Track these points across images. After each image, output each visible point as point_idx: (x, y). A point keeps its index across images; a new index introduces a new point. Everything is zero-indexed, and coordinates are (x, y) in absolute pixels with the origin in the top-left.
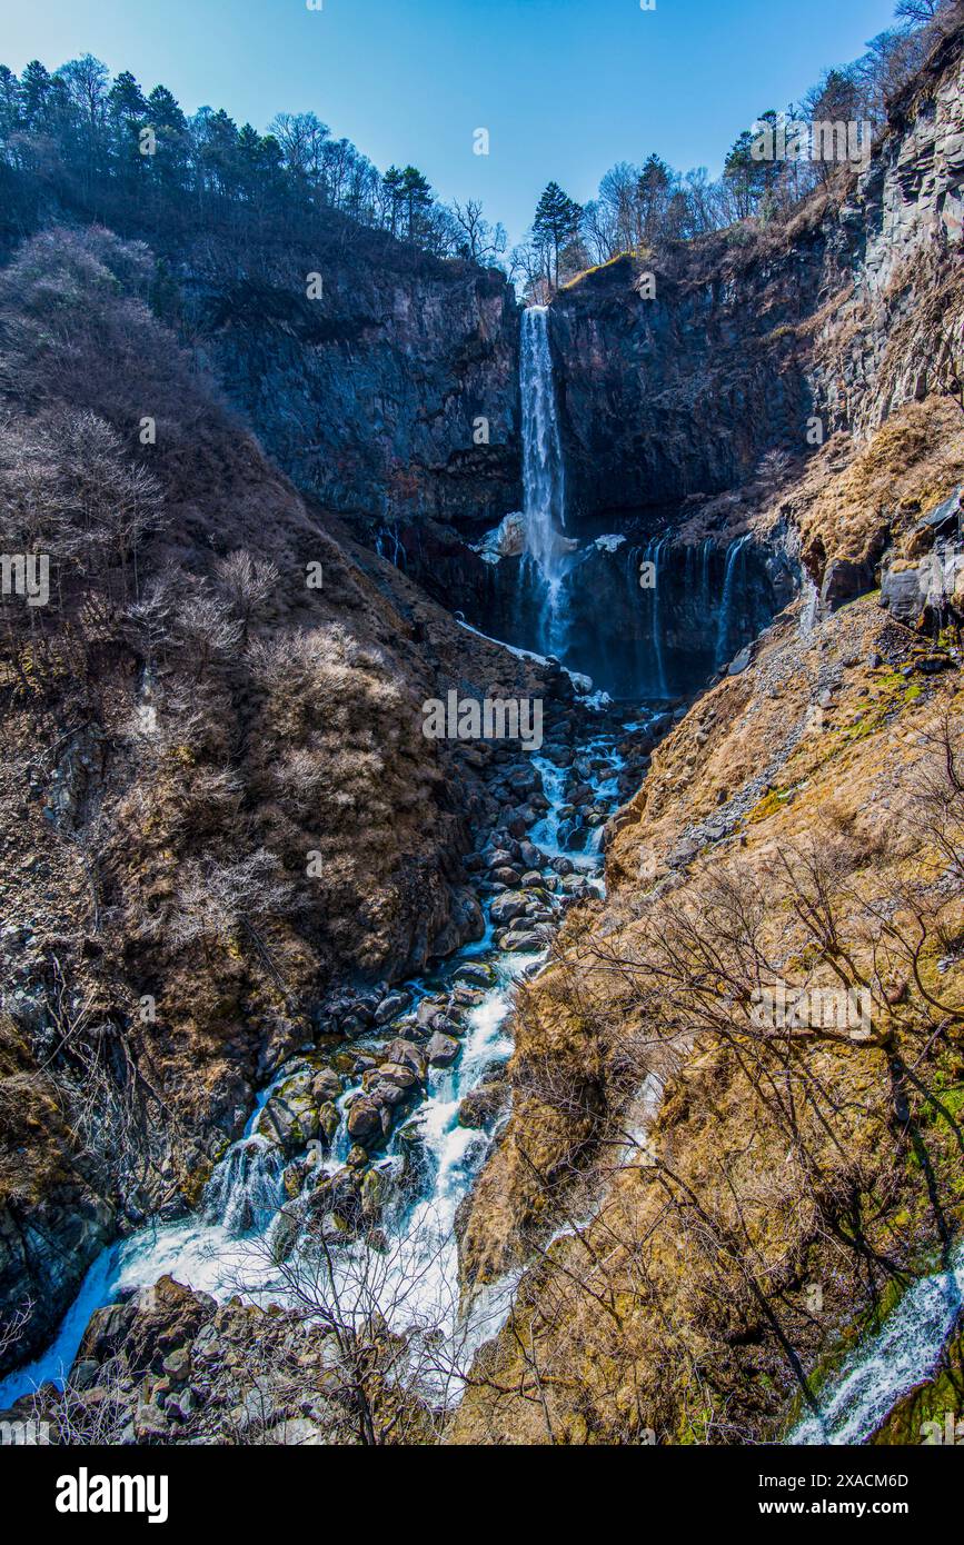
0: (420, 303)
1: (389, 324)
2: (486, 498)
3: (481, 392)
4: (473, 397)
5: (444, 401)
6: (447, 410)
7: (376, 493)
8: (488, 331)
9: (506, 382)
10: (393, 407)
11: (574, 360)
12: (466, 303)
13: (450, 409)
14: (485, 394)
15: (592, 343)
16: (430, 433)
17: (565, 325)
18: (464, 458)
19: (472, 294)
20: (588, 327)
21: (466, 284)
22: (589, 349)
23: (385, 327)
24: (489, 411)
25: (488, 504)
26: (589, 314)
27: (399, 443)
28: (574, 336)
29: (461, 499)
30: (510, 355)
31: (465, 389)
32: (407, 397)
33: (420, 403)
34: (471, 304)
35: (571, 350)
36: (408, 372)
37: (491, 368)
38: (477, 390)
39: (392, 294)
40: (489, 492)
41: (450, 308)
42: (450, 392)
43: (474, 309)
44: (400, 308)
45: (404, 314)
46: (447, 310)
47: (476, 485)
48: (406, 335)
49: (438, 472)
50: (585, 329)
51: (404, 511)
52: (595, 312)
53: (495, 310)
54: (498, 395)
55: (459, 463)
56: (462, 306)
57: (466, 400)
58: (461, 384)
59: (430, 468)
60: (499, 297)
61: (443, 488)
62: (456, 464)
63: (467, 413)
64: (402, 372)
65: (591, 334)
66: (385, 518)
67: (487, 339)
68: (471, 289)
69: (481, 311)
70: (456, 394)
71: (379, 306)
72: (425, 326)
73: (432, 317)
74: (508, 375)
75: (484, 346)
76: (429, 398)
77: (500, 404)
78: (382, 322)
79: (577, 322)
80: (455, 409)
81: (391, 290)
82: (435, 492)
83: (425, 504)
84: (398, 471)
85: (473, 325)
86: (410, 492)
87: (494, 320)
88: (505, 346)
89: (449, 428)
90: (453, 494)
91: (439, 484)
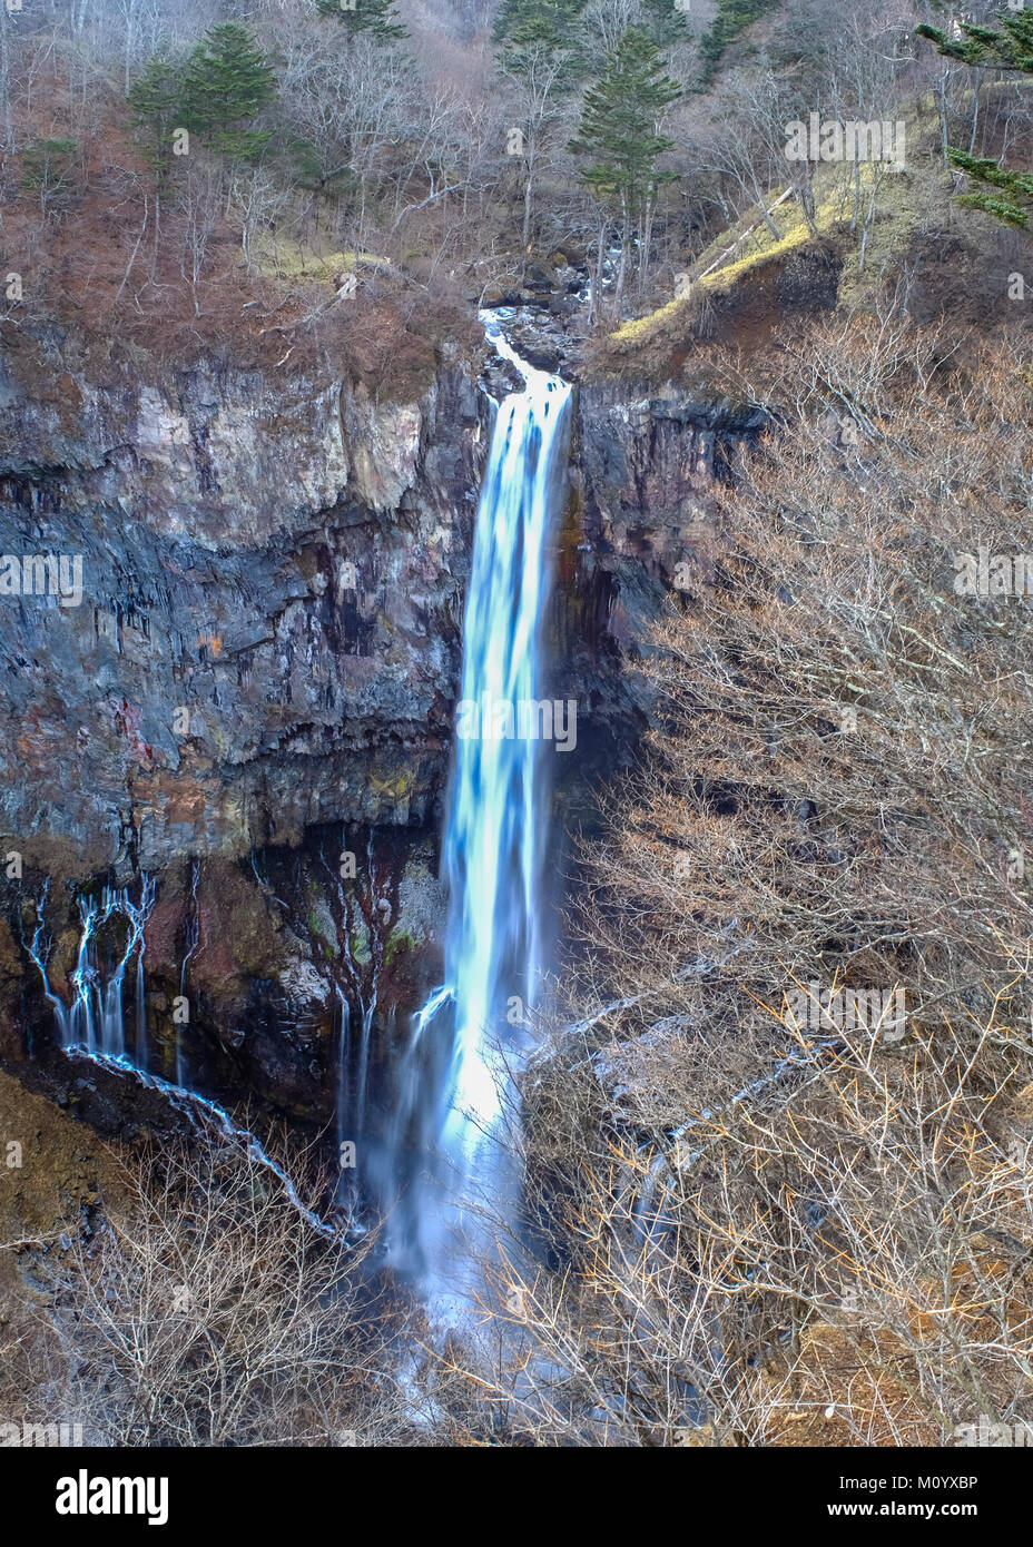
0: (202, 417)
1: (125, 464)
2: (402, 787)
3: (371, 599)
4: (350, 606)
5: (274, 618)
6: (284, 635)
7: (98, 818)
8: (380, 488)
9: (442, 574)
10: (145, 633)
11: (630, 535)
12: (313, 439)
13: (292, 632)
14: (381, 604)
15: (691, 489)
16: (240, 683)
17: (617, 441)
18: (329, 730)
19: (329, 416)
20: (683, 447)
21: (317, 390)
22: (679, 503)
23: (117, 470)
24: (387, 646)
25: (407, 799)
26: (685, 419)
27: (154, 715)
28: (640, 470)
29: (333, 789)
30: (448, 515)
31: (332, 588)
32: (176, 615)
33: (209, 629)
34: (326, 442)
35: (625, 505)
36: (176, 567)
37: (402, 544)
38: (363, 595)
39: (131, 402)
40: (409, 773)
41: (273, 444)
42: (290, 601)
43: (332, 456)
44: (154, 432)
45: (164, 447)
46: (267, 446)
47: (378, 757)
48: (167, 492)
49: (262, 756)
50: (674, 452)
51: (169, 850)
52: (704, 416)
53: (402, 437)
54: (414, 606)
55: (317, 736)
56: (303, 445)
57: (332, 616)
58: (319, 580)
59: (235, 762)
60: (414, 406)
61: (284, 775)
62: (310, 738)
63: (334, 646)
64: (162, 567)
65: (689, 466)
66: (117, 869)
67: (377, 505)
68: (328, 406)
69: (366, 436)
70: (309, 600)
71: (98, 431)
72: (216, 474)
73: (231, 454)
74: (447, 559)
75: (372, 513)
76: (233, 618)
77: (418, 629)
78: (108, 462)
79: (654, 436)
80: (304, 632)
81: (129, 390)
82: (256, 794)
83: (223, 833)
84: (151, 772)
85: (328, 495)
86: (185, 810)
87: (397, 458)
88: (440, 494)
89: (288, 673)
90: (313, 783)
91: (272, 772)
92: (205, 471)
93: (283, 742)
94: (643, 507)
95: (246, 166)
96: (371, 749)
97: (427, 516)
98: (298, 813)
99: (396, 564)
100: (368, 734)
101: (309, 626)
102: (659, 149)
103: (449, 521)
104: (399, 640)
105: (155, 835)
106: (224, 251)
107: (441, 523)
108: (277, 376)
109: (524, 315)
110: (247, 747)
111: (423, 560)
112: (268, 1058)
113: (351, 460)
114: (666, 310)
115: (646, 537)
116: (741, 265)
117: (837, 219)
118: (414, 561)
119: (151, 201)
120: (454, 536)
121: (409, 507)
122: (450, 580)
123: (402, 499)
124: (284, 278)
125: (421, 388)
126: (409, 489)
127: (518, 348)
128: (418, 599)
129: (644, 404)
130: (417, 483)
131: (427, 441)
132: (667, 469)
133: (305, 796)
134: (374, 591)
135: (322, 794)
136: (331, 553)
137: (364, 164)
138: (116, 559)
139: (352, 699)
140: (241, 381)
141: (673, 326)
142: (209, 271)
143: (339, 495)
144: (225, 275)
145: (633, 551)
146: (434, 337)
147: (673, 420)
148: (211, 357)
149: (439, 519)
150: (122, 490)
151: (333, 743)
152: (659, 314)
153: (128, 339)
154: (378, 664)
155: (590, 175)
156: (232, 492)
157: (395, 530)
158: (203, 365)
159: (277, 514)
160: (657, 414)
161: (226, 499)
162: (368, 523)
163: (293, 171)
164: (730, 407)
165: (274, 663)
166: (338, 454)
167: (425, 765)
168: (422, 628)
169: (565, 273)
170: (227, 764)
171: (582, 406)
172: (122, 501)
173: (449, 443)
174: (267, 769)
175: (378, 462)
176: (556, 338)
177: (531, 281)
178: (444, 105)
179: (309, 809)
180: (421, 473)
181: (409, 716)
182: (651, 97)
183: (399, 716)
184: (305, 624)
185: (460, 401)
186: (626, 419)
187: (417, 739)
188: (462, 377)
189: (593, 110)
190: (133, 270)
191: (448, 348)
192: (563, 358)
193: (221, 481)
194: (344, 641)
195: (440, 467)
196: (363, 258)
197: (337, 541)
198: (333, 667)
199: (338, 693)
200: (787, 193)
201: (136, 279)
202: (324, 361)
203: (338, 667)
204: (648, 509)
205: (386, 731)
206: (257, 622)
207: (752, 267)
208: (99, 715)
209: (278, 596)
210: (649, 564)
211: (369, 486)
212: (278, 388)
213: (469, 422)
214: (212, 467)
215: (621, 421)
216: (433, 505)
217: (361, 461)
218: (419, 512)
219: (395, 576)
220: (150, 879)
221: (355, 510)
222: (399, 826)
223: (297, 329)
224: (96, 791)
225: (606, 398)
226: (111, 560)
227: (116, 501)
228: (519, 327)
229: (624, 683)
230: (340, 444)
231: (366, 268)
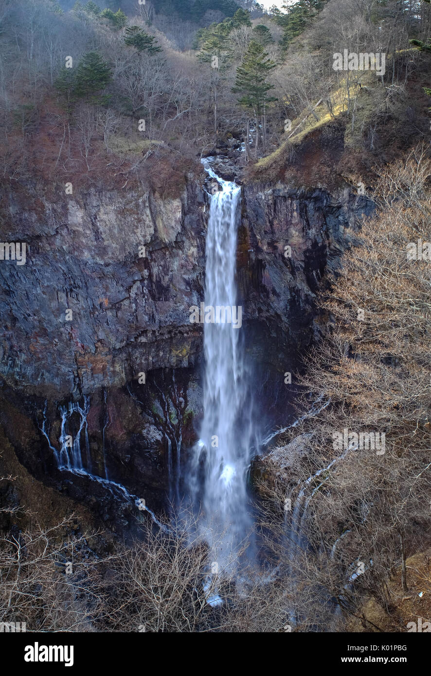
0: (94, 211)
1: (64, 232)
2: (185, 352)
3: (167, 278)
4: (159, 282)
5: (129, 289)
6: (133, 295)
7: (64, 375)
8: (168, 233)
9: (194, 266)
10: (77, 300)
11: (269, 244)
12: (139, 216)
13: (136, 294)
14: (171, 280)
15: (292, 224)
16: (117, 316)
17: (260, 207)
18: (154, 332)
19: (145, 207)
20: (287, 207)
21: (139, 196)
22: (287, 230)
23: (61, 235)
24: (175, 297)
25: (187, 357)
26: (287, 196)
27: (84, 332)
28: (271, 218)
29: (157, 355)
30: (195, 242)
31: (150, 275)
32: (89, 291)
33: (103, 296)
34: (144, 217)
35: (266, 232)
36: (88, 272)
37: (178, 255)
38: (163, 277)
39: (65, 207)
40: (187, 347)
41: (123, 219)
42: (134, 282)
43: (147, 222)
44: (75, 218)
45: (79, 224)
46: (121, 221)
47: (174, 341)
48: (82, 242)
49: (127, 345)
50: (284, 210)
51: (94, 385)
52: (295, 194)
53: (175, 212)
54: (185, 280)
55: (149, 335)
56: (135, 219)
57: (152, 286)
58: (146, 273)
59: (117, 348)
60: (178, 200)
61: (137, 351)
62: (147, 336)
63: (154, 298)
64: (82, 272)
65: (290, 215)
66: (74, 395)
67: (167, 240)
68: (144, 202)
69: (160, 213)
70: (142, 281)
71: (53, 220)
72: (101, 233)
73: (106, 225)
74: (196, 260)
75: (165, 244)
76: (112, 290)
77: (187, 289)
78: (57, 232)
79: (275, 203)
80: (141, 294)
81: (64, 202)
82: (127, 360)
83: (115, 376)
84: (84, 354)
85: (147, 238)
86: (98, 369)
87: (173, 221)
88: (191, 234)
89: (136, 310)
90: (149, 354)
91: (132, 350)
92: (97, 233)
93: (136, 338)
94: (273, 232)
95: (103, 109)
96: (171, 338)
97: (187, 244)
98: (144, 366)
99: (176, 263)
100: (170, 332)
101: (143, 291)
102: (268, 89)
103: (196, 244)
104: (179, 294)
105: (88, 380)
106: (98, 144)
107: (192, 246)
108: (122, 192)
109: (218, 159)
110: (122, 341)
111: (186, 261)
112: (140, 465)
113: (155, 223)
114: (276, 153)
115: (275, 244)
116: (304, 133)
117: (342, 111)
118: (183, 262)
119: (66, 126)
120: (198, 250)
121: (179, 240)
122: (198, 268)
123: (176, 237)
124: (122, 152)
125: (181, 192)
126: (179, 233)
127: (217, 173)
128: (186, 277)
129: (270, 191)
130: (182, 231)
131: (184, 213)
132: (282, 217)
133: (147, 359)
134: (168, 275)
135: (153, 358)
136: (150, 261)
137: (150, 104)
138: (63, 271)
139: (162, 319)
140: (108, 195)
141: (279, 159)
142: (92, 152)
143: (151, 238)
144: (99, 154)
145: (270, 250)
146: (184, 171)
147: (282, 197)
148: (96, 187)
149: (192, 244)
150: (64, 243)
151: (156, 337)
152: (273, 154)
153: (62, 182)
154: (171, 304)
155: (241, 102)
156: (108, 240)
157: (174, 250)
158: (92, 190)
159: (127, 247)
160: (276, 195)
161: (106, 243)
162: (163, 248)
163: (123, 109)
164: (305, 189)
165: (130, 307)
166: (150, 221)
167: (193, 343)
168: (188, 288)
169: (232, 141)
170: (114, 349)
171: (245, 194)
172: (64, 247)
173: (193, 213)
174: (130, 350)
175: (166, 223)
176: (232, 167)
177: (219, 145)
178: (179, 78)
179: (148, 364)
180: (183, 227)
181: (186, 324)
182: (262, 67)
183: (182, 324)
184: (141, 290)
185: (196, 196)
186: (263, 198)
187: (189, 333)
188: (196, 186)
189: (240, 75)
190: (61, 155)
191: (190, 175)
192: (236, 175)
193: (103, 236)
194: (157, 296)
195: (191, 223)
196: (153, 142)
197: (152, 256)
198: (154, 307)
199: (157, 317)
200: (319, 102)
201: (63, 158)
202: (141, 185)
203: (156, 307)
204: (275, 233)
205: (177, 330)
206: (122, 291)
207: (309, 133)
208: (61, 333)
209: (130, 280)
210: (277, 255)
211: (163, 233)
212: (124, 197)
213: (200, 204)
214: (99, 231)
215: (261, 199)
216: (189, 238)
217: (159, 223)
218: (183, 242)
219: (176, 268)
220: (87, 398)
221: (157, 243)
222: (184, 368)
223: (129, 173)
224: (62, 364)
225: (255, 190)
226: (62, 271)
227: (62, 247)
228: (217, 164)
229: (271, 303)
230: (150, 217)
231: (155, 146)
